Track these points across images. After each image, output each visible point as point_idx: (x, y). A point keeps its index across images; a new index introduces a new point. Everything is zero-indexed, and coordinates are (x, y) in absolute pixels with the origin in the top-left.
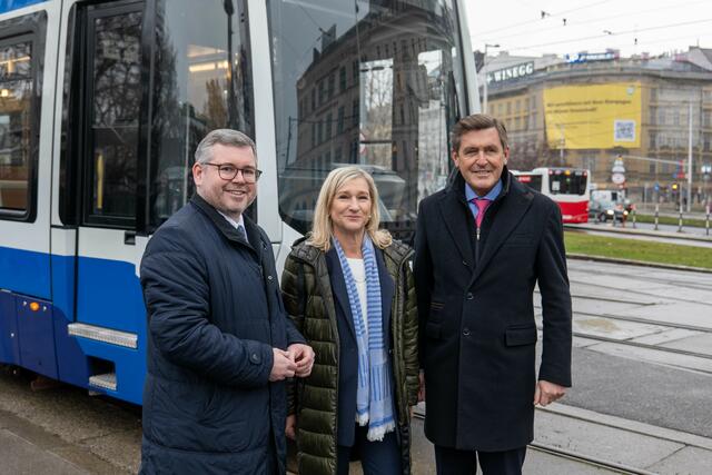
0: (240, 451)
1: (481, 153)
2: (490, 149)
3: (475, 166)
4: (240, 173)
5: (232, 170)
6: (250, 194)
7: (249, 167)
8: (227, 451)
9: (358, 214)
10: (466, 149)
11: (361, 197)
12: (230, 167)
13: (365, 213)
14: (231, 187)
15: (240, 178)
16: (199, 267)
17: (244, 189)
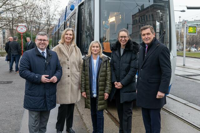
4: (43, 41)
5: (41, 40)
7: (45, 40)
9: (96, 50)
10: (142, 35)
14: (41, 44)
17: (44, 44)
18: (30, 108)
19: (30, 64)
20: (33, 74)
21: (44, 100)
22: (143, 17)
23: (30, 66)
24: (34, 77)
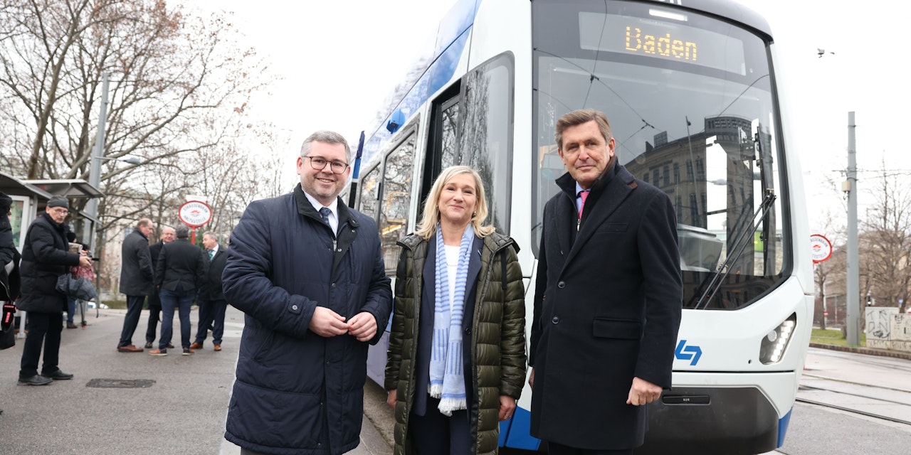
0: (286, 391)
1: (582, 147)
2: (590, 143)
3: (578, 161)
4: (329, 165)
5: (323, 162)
6: (338, 183)
7: (337, 160)
8: (273, 388)
9: (462, 205)
10: (567, 145)
11: (466, 190)
12: (322, 160)
13: (469, 206)
14: (321, 176)
15: (328, 168)
16: (263, 231)
17: (332, 178)
18: (255, 442)
19: (271, 251)
20: (280, 294)
21: (315, 411)
22: (661, 170)
23: (270, 256)
24: (284, 306)
